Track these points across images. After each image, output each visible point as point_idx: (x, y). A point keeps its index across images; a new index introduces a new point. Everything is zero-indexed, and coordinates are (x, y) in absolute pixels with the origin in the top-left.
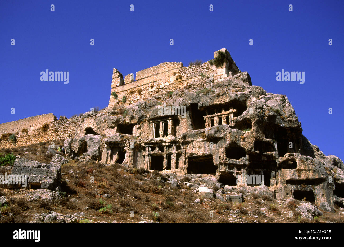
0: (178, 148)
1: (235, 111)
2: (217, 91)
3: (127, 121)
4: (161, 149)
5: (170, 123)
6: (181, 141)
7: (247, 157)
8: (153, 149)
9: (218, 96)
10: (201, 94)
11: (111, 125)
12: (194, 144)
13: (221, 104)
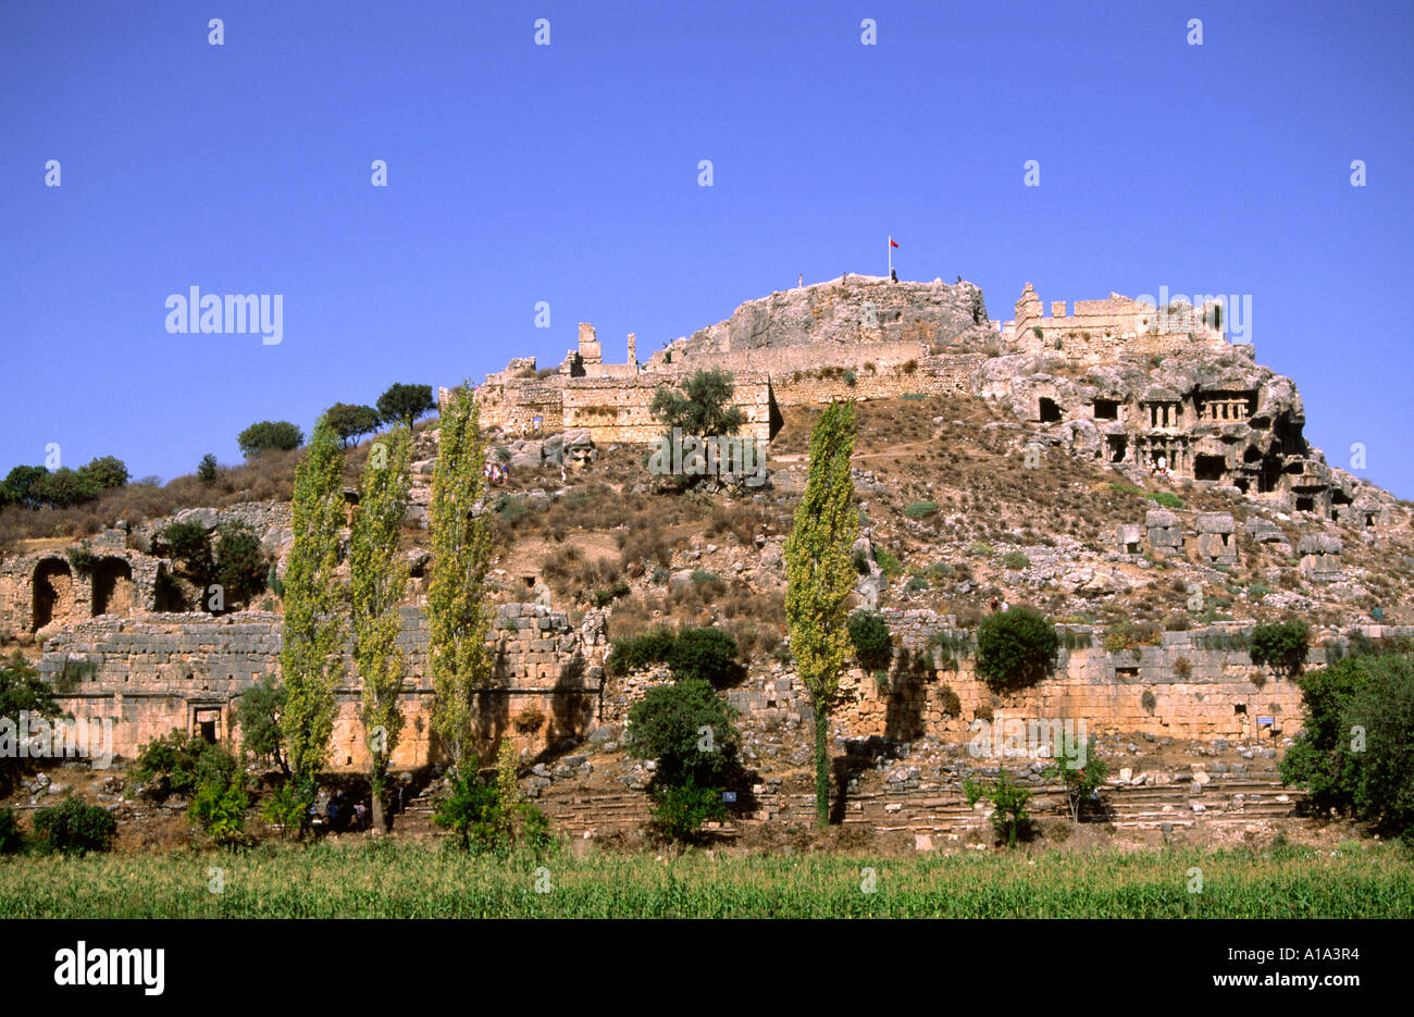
0: (1185, 444)
1: (1247, 401)
2: (1227, 371)
3: (1106, 397)
4: (1164, 444)
5: (1172, 410)
6: (1190, 436)
7: (1261, 461)
8: (1154, 443)
9: (1229, 380)
10: (1203, 372)
11: (1088, 401)
12: (1203, 440)
13: (1231, 392)
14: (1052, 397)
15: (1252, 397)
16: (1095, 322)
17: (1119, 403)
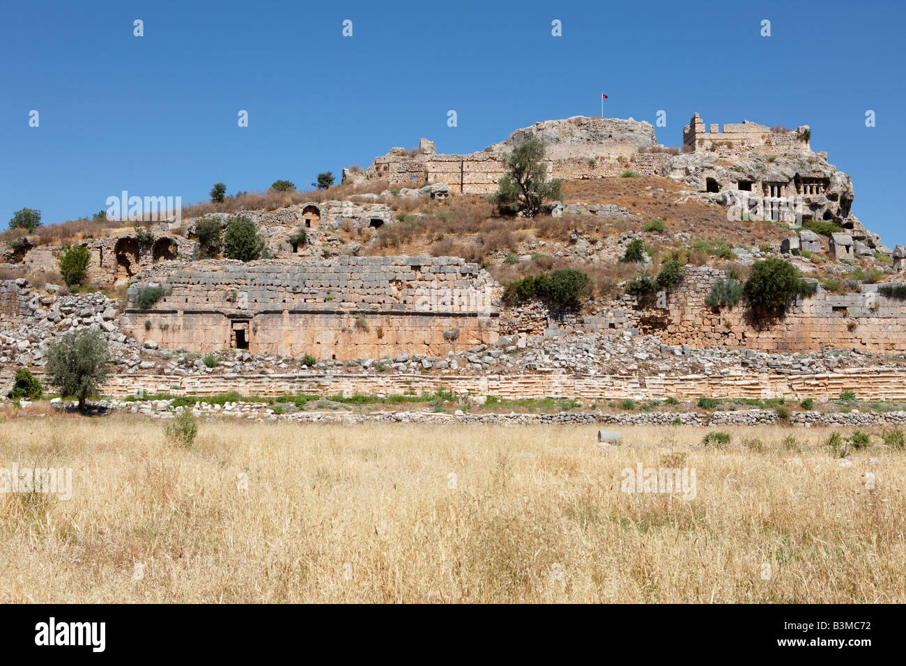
1: (824, 184)
3: (744, 179)
5: (782, 188)
10: (800, 167)
11: (734, 181)
13: (815, 179)
14: (714, 177)
15: (826, 182)
16: (734, 136)
17: (752, 182)
